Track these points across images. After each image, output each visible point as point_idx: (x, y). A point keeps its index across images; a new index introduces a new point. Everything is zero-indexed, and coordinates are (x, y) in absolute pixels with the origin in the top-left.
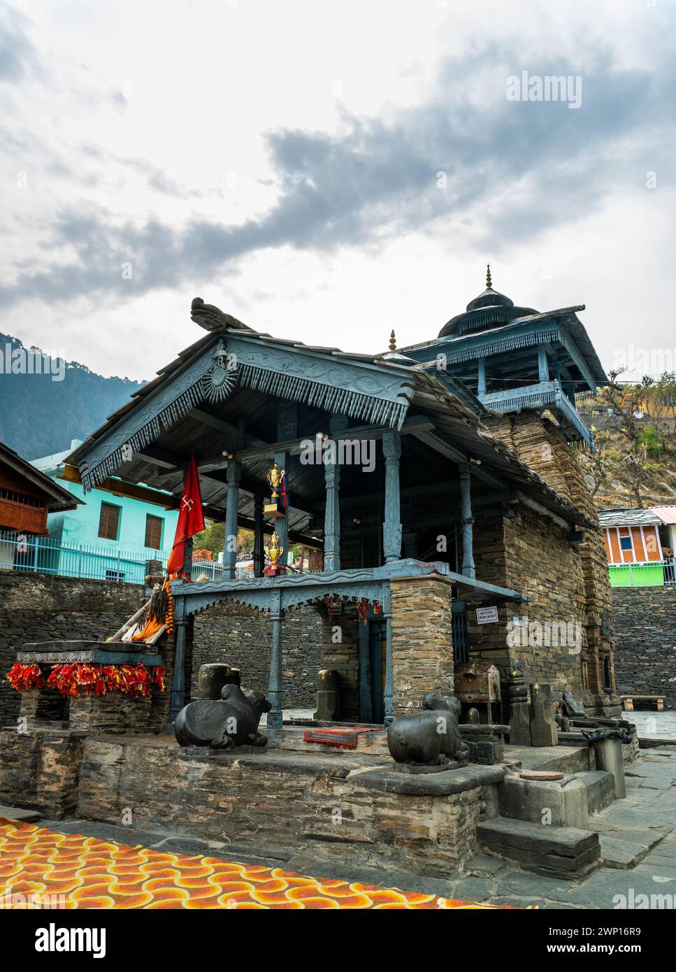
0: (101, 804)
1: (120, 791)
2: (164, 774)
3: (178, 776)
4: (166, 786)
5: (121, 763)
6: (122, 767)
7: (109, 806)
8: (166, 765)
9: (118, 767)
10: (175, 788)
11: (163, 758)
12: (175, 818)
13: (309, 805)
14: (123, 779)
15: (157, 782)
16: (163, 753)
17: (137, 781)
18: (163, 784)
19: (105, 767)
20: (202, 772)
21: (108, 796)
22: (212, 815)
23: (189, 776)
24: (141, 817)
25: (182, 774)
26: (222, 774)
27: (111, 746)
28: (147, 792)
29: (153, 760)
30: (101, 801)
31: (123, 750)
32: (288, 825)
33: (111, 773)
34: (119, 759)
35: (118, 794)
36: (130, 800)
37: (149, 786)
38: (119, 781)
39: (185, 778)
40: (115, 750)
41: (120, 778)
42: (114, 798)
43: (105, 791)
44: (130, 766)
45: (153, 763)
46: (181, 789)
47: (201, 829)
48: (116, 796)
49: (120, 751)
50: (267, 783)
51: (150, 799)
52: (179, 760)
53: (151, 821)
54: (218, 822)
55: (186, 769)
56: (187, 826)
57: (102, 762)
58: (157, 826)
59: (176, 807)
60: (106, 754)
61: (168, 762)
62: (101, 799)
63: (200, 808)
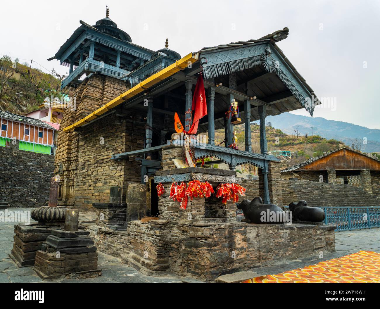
0: (252, 259)
1: (261, 250)
2: (276, 237)
3: (281, 237)
4: (278, 243)
5: (258, 236)
6: (259, 238)
7: (256, 259)
8: (276, 233)
9: (258, 238)
10: (280, 242)
11: (274, 230)
12: (282, 256)
13: (313, 239)
14: (260, 243)
15: (274, 242)
16: (274, 228)
17: (266, 243)
18: (276, 242)
19: (252, 239)
20: (288, 233)
21: (255, 254)
22: (292, 250)
23: (284, 236)
24: (270, 259)
25: (282, 236)
26: (293, 233)
27: (252, 228)
28: (271, 247)
29: (271, 232)
30: (252, 257)
31: (258, 229)
32: (310, 247)
33: (255, 242)
34: (257, 234)
35: (259, 251)
36: (265, 253)
37: (272, 244)
38: (259, 245)
39: (283, 237)
40: (254, 230)
41: (259, 243)
42: (257, 254)
43: (253, 252)
44: (262, 237)
45: (271, 233)
46: (283, 242)
47: (290, 257)
48: (258, 253)
49: (257, 230)
50: (304, 234)
51: (272, 250)
52: (280, 230)
53: (274, 260)
54: (294, 252)
55: (283, 233)
56: (286, 257)
57: (250, 237)
58: (276, 261)
59: (282, 251)
60: (250, 233)
61: (276, 232)
62: (252, 256)
63: (289, 248)
